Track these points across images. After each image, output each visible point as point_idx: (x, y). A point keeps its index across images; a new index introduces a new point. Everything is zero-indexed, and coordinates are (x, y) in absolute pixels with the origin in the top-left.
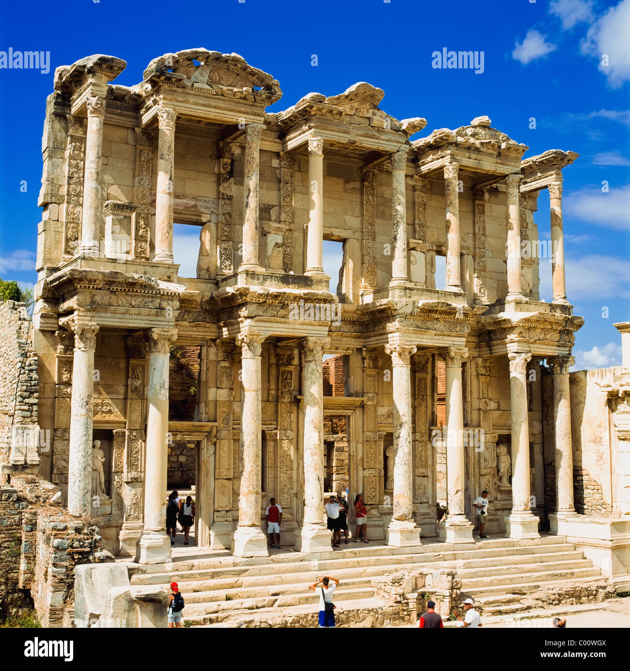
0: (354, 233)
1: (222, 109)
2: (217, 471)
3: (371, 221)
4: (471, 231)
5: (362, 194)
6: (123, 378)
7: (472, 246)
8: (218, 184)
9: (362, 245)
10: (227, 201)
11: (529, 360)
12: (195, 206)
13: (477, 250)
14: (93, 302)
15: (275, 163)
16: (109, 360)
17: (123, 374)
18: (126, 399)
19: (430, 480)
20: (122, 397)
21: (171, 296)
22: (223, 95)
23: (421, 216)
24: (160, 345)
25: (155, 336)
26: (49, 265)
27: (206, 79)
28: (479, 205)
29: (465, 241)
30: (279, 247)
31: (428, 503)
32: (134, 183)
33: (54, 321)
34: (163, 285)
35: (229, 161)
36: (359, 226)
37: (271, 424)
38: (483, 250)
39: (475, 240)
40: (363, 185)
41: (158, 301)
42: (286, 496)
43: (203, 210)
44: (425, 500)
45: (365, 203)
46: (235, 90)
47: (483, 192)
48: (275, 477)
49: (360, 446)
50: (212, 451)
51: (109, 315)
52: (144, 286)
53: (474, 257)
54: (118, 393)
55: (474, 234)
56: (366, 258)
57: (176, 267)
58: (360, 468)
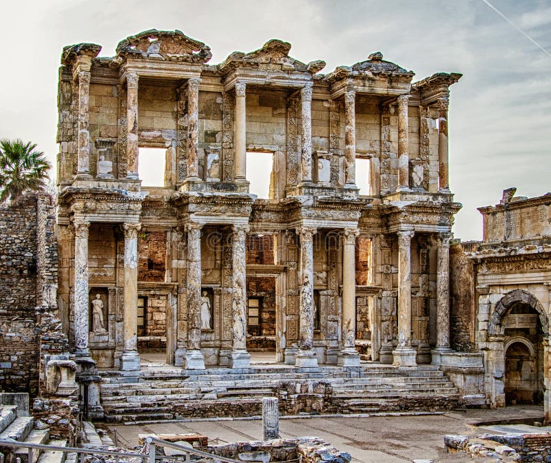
0: (280, 147)
1: (170, 70)
2: (179, 315)
3: (293, 137)
4: (378, 139)
5: (286, 117)
6: (114, 254)
7: (378, 150)
8: (177, 119)
9: (286, 155)
10: (183, 131)
11: (412, 236)
12: (161, 136)
13: (383, 153)
14: (85, 207)
15: (219, 100)
16: (104, 243)
17: (113, 251)
18: (116, 268)
19: (340, 324)
20: (113, 266)
21: (136, 201)
22: (170, 61)
23: (334, 131)
24: (130, 233)
25: (126, 227)
26: (63, 182)
27: (158, 50)
28: (384, 118)
29: (373, 147)
30: (216, 163)
31: (337, 340)
32: (117, 123)
33: (68, 219)
34: (131, 195)
35: (184, 102)
36: (284, 141)
37: (216, 284)
38: (388, 153)
39: (381, 146)
40: (287, 111)
41: (128, 205)
42: (228, 332)
43: (166, 138)
44: (335, 338)
45: (289, 123)
46: (178, 56)
47: (388, 108)
48: (220, 319)
49: (284, 299)
50: (175, 302)
51: (96, 215)
52: (117, 195)
53: (380, 158)
54: (111, 264)
55: (380, 141)
56: (290, 165)
57: (140, 181)
58: (284, 314)
